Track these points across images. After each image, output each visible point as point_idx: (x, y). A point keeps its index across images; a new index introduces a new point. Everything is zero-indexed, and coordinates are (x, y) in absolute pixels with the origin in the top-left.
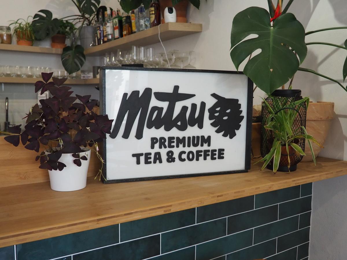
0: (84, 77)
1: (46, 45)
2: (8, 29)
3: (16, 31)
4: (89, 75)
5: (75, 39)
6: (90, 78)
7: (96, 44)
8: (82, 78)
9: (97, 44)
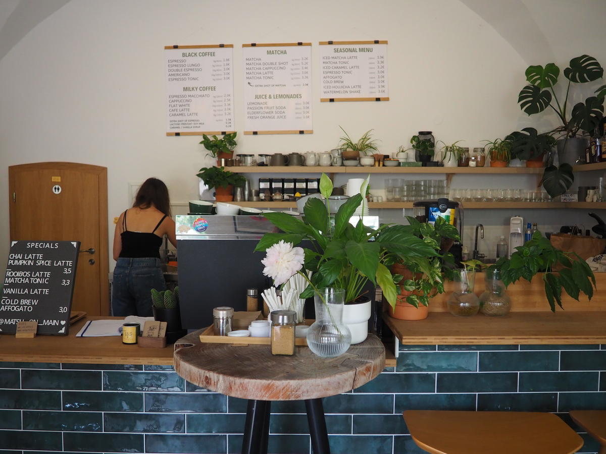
0: (565, 199)
1: (517, 164)
2: (483, 150)
3: (491, 152)
4: (572, 197)
5: (552, 153)
6: (573, 201)
7: (586, 161)
8: (562, 201)
9: (588, 161)
